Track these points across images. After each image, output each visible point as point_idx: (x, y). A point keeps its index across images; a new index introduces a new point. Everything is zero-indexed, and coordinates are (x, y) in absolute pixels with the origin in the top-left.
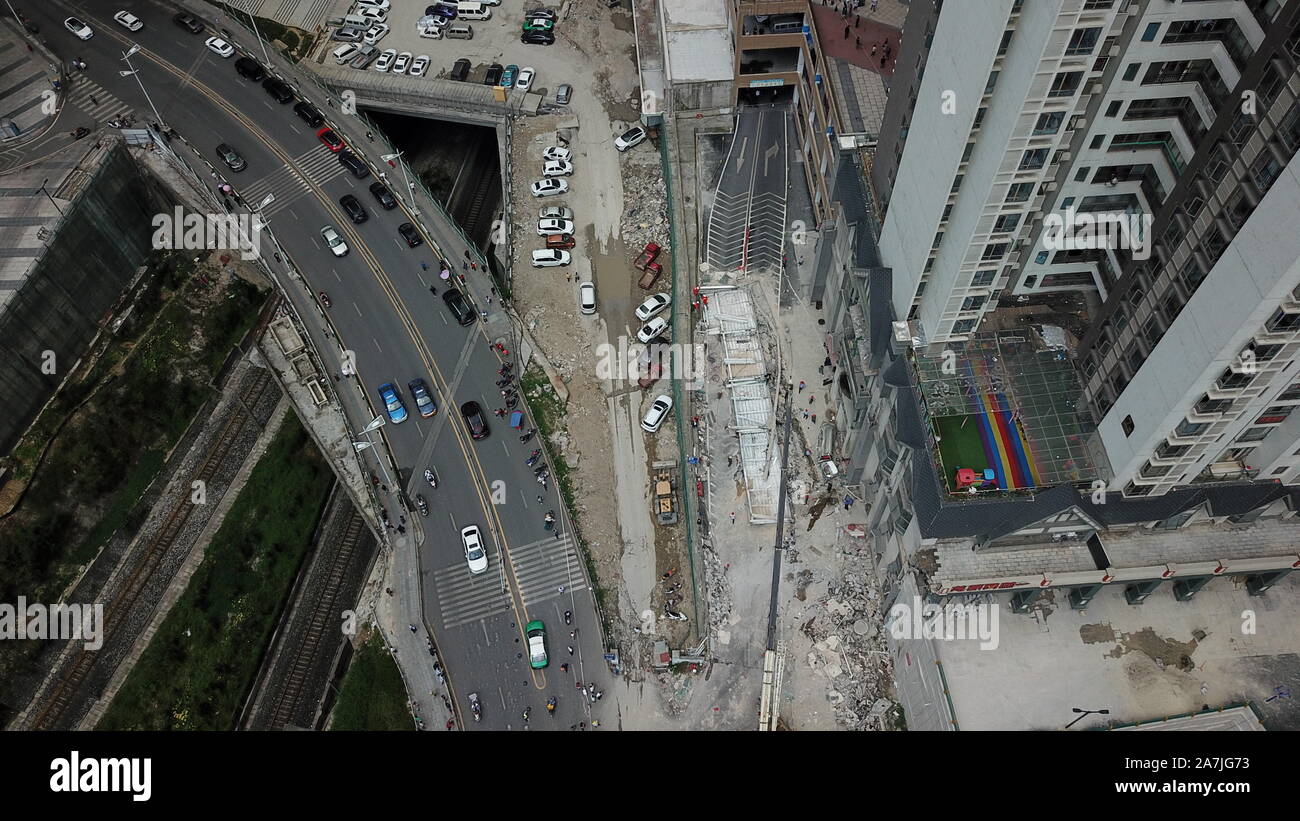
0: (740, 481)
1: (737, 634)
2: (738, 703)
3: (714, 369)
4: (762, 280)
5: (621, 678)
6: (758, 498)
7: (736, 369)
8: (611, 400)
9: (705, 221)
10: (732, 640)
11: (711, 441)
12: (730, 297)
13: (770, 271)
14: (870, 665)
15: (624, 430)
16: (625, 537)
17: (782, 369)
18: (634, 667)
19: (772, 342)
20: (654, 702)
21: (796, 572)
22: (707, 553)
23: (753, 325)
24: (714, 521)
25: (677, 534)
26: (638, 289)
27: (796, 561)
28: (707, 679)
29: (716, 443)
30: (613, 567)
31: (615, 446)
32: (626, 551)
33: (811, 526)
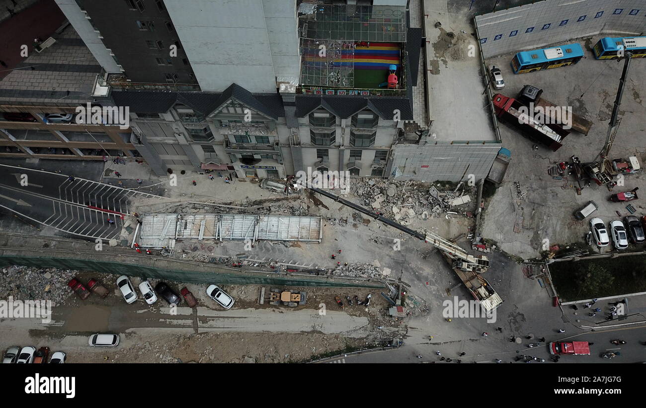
0: (291, 244)
1: (385, 263)
2: (424, 270)
3: (203, 249)
4: (137, 204)
5: (404, 341)
6: (304, 235)
7: (207, 233)
8: (200, 330)
9: (70, 236)
10: (389, 267)
11: (259, 259)
12: (146, 228)
13: (131, 198)
14: (409, 193)
15: (227, 323)
16: (309, 330)
17: (214, 203)
18: (398, 331)
19: (191, 206)
20: (420, 321)
21: (353, 222)
22: (336, 273)
23: (174, 216)
24: (315, 265)
25: (311, 294)
26: (106, 301)
27: (346, 221)
28: (409, 286)
29: (260, 255)
30: (330, 339)
31: (239, 330)
32: (319, 329)
33: (326, 207)
